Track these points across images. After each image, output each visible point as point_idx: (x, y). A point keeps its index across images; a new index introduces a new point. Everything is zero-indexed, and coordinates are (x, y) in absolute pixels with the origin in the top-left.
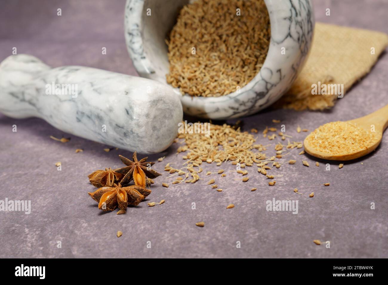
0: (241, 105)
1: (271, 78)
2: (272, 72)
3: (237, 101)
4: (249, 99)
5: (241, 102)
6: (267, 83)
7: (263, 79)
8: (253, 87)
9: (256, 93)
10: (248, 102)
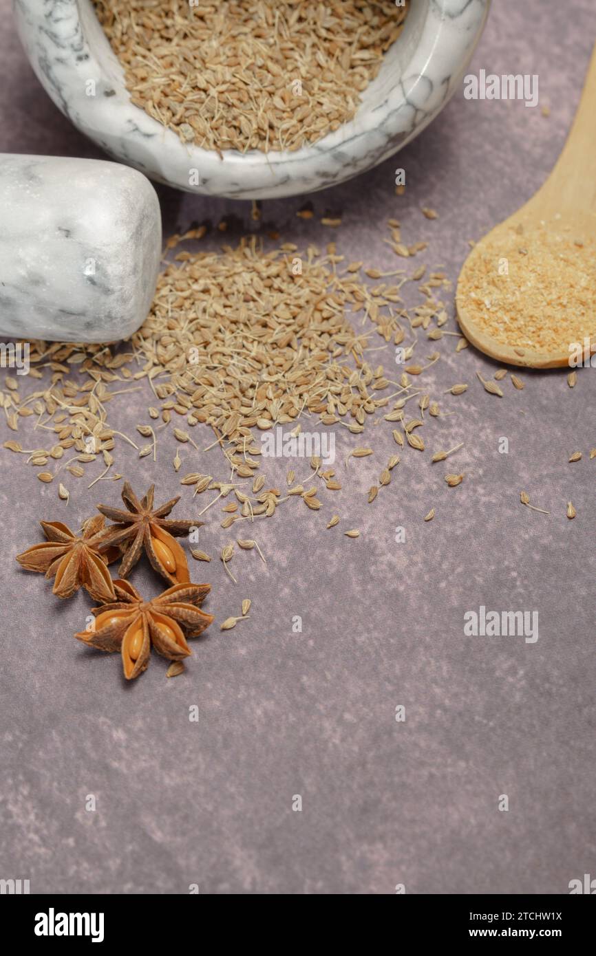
0: (347, 165)
1: (427, 99)
2: (431, 84)
3: (338, 157)
4: (369, 151)
5: (348, 160)
6: (417, 110)
7: (409, 103)
8: (382, 124)
9: (389, 135)
10: (365, 157)
